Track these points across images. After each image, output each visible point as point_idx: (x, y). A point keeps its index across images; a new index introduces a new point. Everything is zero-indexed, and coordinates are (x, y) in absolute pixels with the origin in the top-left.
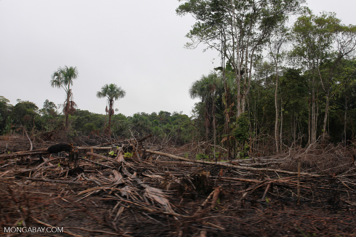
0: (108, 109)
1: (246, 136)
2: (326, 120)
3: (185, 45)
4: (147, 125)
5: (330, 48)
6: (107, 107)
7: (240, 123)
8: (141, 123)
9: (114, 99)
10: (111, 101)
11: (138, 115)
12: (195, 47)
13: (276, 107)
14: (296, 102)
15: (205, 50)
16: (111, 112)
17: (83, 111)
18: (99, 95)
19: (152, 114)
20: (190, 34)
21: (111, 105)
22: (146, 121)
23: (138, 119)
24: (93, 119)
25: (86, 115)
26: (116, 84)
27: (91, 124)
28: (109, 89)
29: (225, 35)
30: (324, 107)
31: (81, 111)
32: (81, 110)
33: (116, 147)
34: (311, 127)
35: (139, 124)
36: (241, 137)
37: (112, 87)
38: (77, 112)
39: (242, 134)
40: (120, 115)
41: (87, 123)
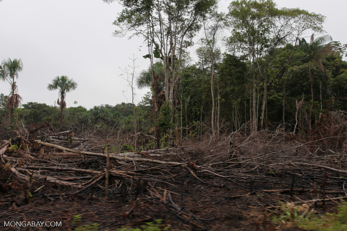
0: (60, 102)
1: (169, 125)
2: (264, 107)
3: (114, 33)
4: (107, 117)
5: (271, 33)
6: (58, 99)
7: (164, 112)
8: (102, 115)
9: (65, 91)
10: (63, 93)
11: (101, 107)
12: (124, 34)
13: (213, 95)
14: (232, 89)
15: (130, 37)
16: (63, 104)
17: (40, 104)
18: (51, 87)
19: (116, 106)
20: (118, 21)
21: (63, 97)
22: (107, 113)
23: (99, 111)
24: (50, 112)
25: (43, 108)
26: (67, 76)
27: (50, 117)
28: (60, 81)
29: (153, 21)
30: (271, 94)
31: (38, 105)
32: (38, 103)
33: (53, 139)
34: (252, 115)
35: (99, 116)
36: (164, 126)
37: (64, 79)
38: (35, 105)
39: (165, 123)
40: (80, 107)
41: (45, 116)
